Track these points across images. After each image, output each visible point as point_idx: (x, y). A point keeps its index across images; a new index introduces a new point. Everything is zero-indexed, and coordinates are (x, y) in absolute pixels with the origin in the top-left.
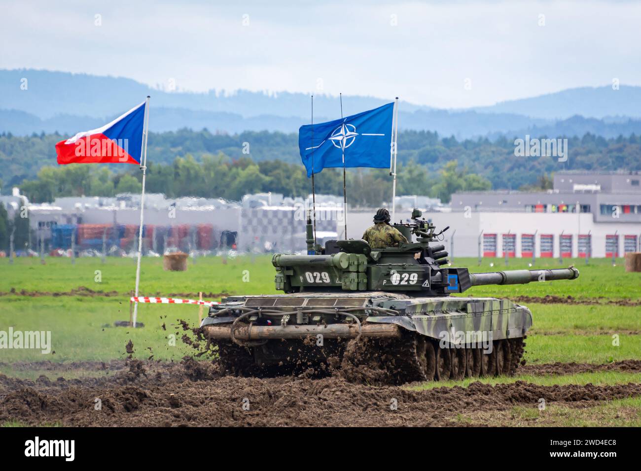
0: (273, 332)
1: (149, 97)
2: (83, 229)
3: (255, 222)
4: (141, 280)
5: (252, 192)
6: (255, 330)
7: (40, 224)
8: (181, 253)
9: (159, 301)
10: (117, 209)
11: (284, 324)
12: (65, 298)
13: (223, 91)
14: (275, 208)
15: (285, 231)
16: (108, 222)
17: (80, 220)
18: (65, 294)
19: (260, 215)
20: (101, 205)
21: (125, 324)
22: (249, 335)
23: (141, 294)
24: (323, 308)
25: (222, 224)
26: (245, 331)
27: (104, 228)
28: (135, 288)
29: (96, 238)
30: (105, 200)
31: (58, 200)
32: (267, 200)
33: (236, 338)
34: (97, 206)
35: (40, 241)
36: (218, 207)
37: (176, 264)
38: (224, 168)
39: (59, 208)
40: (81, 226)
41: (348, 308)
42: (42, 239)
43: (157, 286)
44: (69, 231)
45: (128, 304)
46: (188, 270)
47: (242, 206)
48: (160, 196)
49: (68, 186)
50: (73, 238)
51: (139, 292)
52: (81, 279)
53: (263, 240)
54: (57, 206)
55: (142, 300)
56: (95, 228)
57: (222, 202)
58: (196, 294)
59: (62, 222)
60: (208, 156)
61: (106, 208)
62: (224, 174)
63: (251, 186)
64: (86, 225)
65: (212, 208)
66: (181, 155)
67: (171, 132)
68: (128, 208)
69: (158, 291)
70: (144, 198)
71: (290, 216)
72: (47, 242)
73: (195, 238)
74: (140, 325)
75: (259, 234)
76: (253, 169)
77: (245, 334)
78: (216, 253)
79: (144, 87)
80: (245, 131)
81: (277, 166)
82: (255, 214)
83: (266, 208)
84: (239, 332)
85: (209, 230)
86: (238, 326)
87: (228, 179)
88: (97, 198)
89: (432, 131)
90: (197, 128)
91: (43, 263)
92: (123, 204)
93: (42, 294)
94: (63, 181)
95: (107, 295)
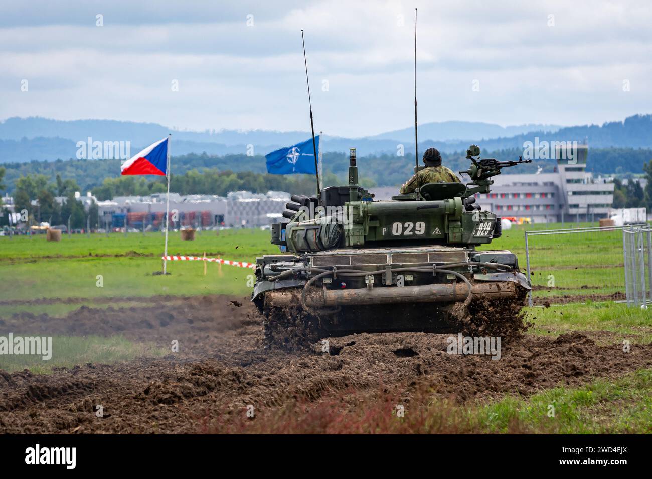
0: (356, 296)
1: (170, 134)
2: (131, 216)
3: (235, 209)
4: (168, 246)
5: (233, 190)
6: (332, 295)
7: (105, 213)
8: (191, 229)
9: (179, 258)
10: (151, 203)
11: (370, 286)
12: (122, 258)
13: (214, 131)
14: (247, 201)
15: (253, 214)
16: (146, 211)
17: (129, 211)
18: (122, 255)
19: (238, 205)
20: (142, 201)
21: (159, 273)
22: (325, 301)
23: (168, 254)
24: (415, 265)
25: (215, 211)
26: (320, 297)
27: (144, 215)
28: (164, 251)
29: (139, 221)
30: (144, 198)
31: (116, 199)
32: (242, 195)
33: (308, 306)
34: (138, 202)
35: (105, 224)
36: (213, 201)
37: (189, 236)
38: (216, 176)
39: (116, 204)
40: (129, 214)
41: (447, 264)
42: (107, 222)
43: (178, 249)
44: (122, 217)
45: (160, 261)
46: (195, 240)
47: (227, 199)
48: (177, 195)
49: (121, 190)
50: (125, 221)
51: (167, 253)
52: (132, 246)
53: (241, 220)
54: (115, 202)
55: (169, 258)
56: (138, 215)
57: (215, 197)
58: (201, 253)
59: (118, 212)
60: (207, 170)
61: (144, 203)
62: (216, 181)
63: (232, 187)
64: (132, 214)
65: (208, 201)
66: (189, 169)
67: (183, 156)
68: (158, 203)
69: (179, 252)
70: (168, 195)
71: (256, 205)
72: (110, 224)
73: (200, 220)
74: (167, 273)
75: (239, 215)
76: (233, 177)
77: (321, 301)
78: (212, 228)
79: (166, 129)
80: (228, 155)
81: (249, 175)
82: (235, 204)
83: (241, 200)
84: (312, 298)
85: (208, 215)
86: (310, 291)
87: (218, 183)
88: (139, 197)
89: (342, 152)
90: (199, 152)
91: (108, 237)
92: (155, 200)
93: (108, 256)
94: (118, 187)
95: (147, 256)
